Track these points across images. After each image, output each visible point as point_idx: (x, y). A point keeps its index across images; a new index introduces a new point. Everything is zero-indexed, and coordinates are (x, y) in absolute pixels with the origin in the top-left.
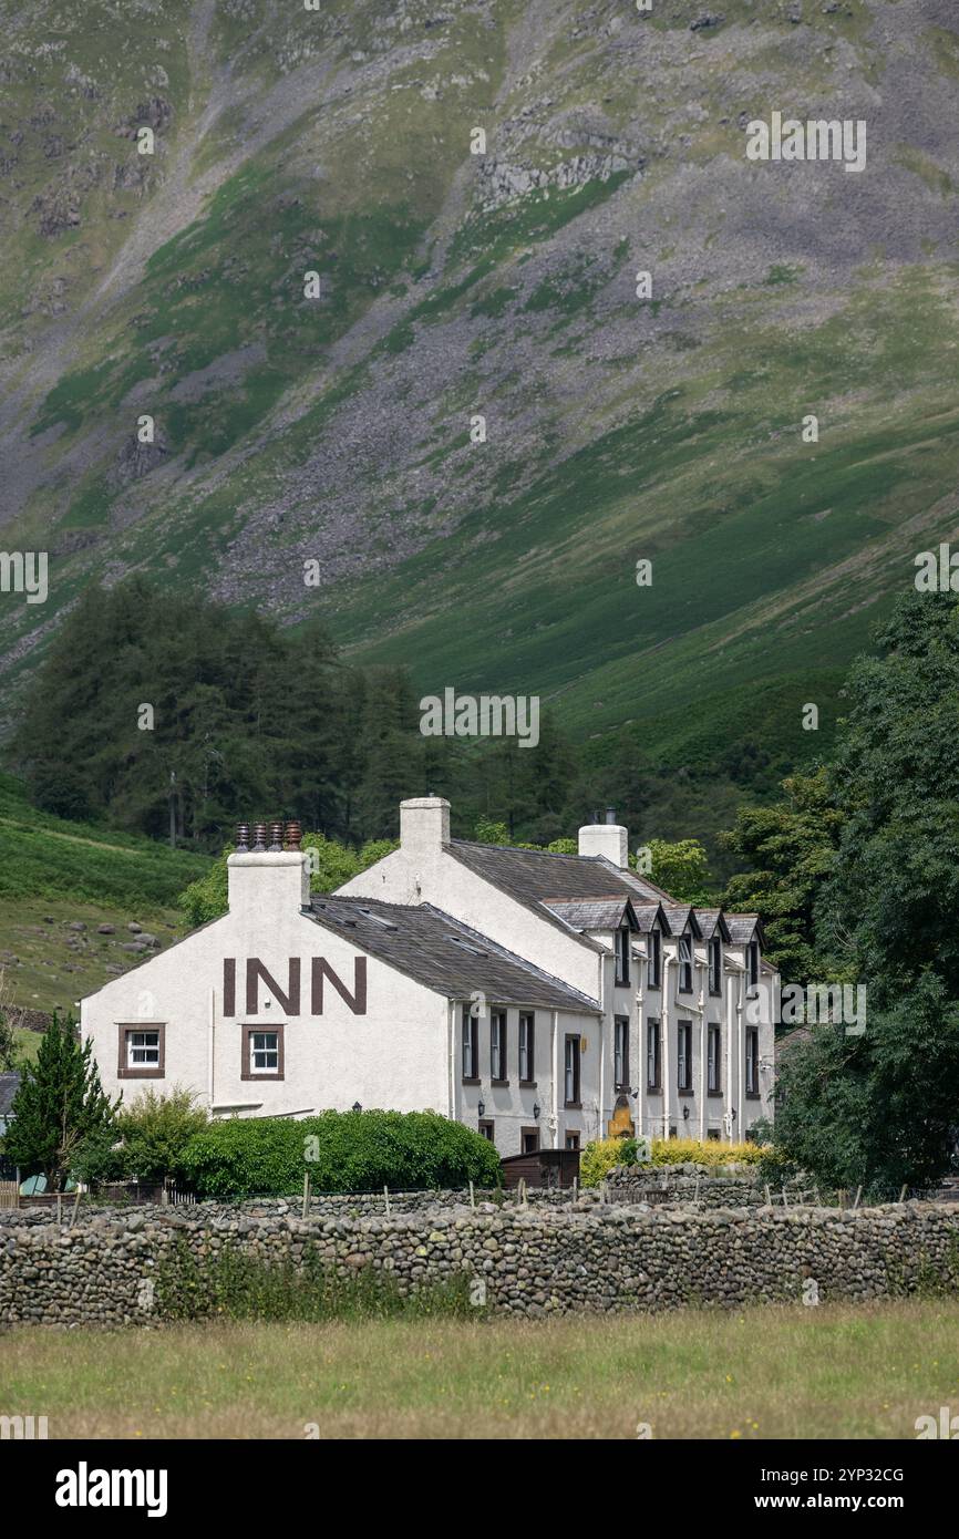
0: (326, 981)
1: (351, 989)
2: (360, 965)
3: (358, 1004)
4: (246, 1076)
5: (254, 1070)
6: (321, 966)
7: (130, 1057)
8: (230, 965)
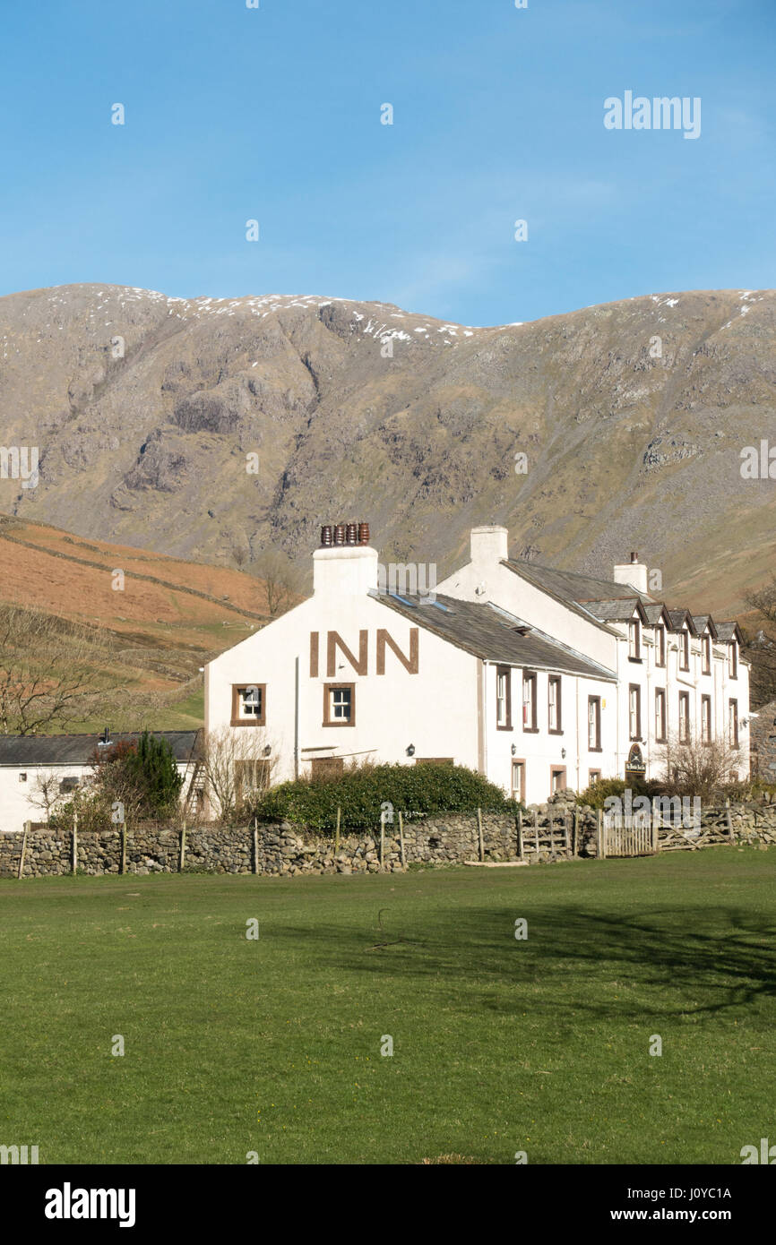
0: (389, 652)
1: (407, 653)
2: (414, 637)
3: (412, 666)
4: (327, 724)
5: (333, 718)
6: (383, 636)
7: (242, 709)
8: (315, 637)
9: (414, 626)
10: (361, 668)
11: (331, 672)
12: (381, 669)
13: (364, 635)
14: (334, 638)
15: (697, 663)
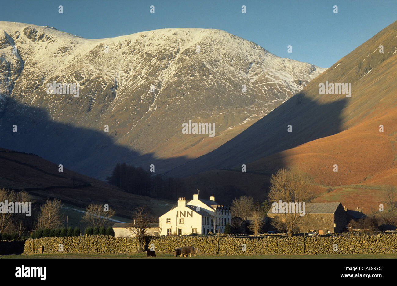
0: (188, 214)
1: (191, 214)
2: (192, 212)
3: (192, 216)
4: (180, 224)
6: (188, 212)
8: (178, 212)
9: (192, 211)
10: (185, 216)
11: (180, 216)
12: (187, 217)
13: (185, 212)
14: (181, 212)
15: (224, 213)
